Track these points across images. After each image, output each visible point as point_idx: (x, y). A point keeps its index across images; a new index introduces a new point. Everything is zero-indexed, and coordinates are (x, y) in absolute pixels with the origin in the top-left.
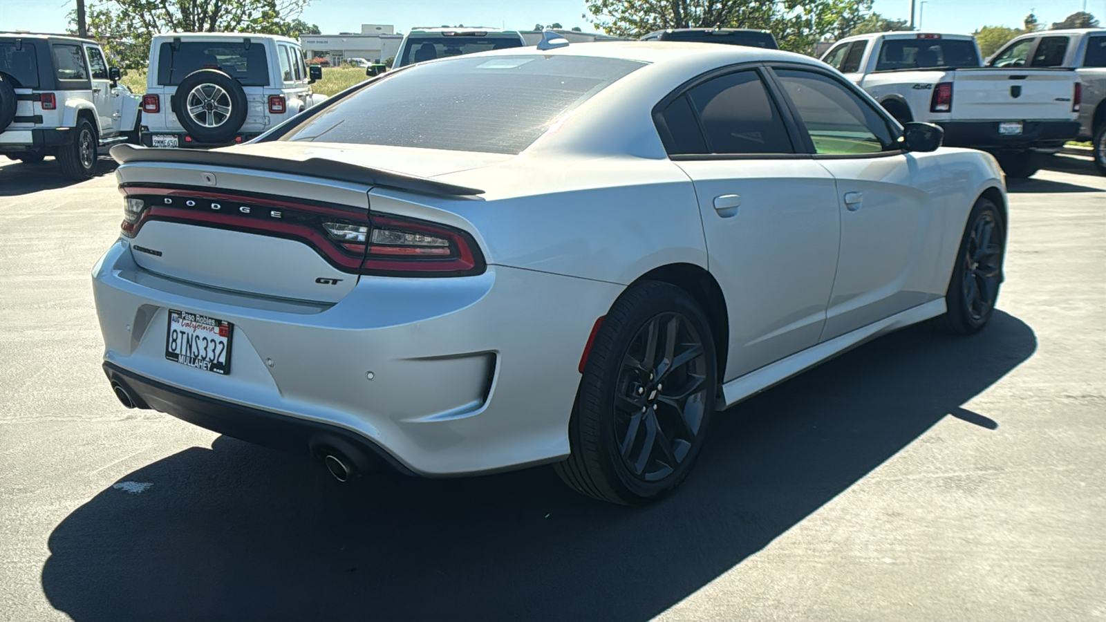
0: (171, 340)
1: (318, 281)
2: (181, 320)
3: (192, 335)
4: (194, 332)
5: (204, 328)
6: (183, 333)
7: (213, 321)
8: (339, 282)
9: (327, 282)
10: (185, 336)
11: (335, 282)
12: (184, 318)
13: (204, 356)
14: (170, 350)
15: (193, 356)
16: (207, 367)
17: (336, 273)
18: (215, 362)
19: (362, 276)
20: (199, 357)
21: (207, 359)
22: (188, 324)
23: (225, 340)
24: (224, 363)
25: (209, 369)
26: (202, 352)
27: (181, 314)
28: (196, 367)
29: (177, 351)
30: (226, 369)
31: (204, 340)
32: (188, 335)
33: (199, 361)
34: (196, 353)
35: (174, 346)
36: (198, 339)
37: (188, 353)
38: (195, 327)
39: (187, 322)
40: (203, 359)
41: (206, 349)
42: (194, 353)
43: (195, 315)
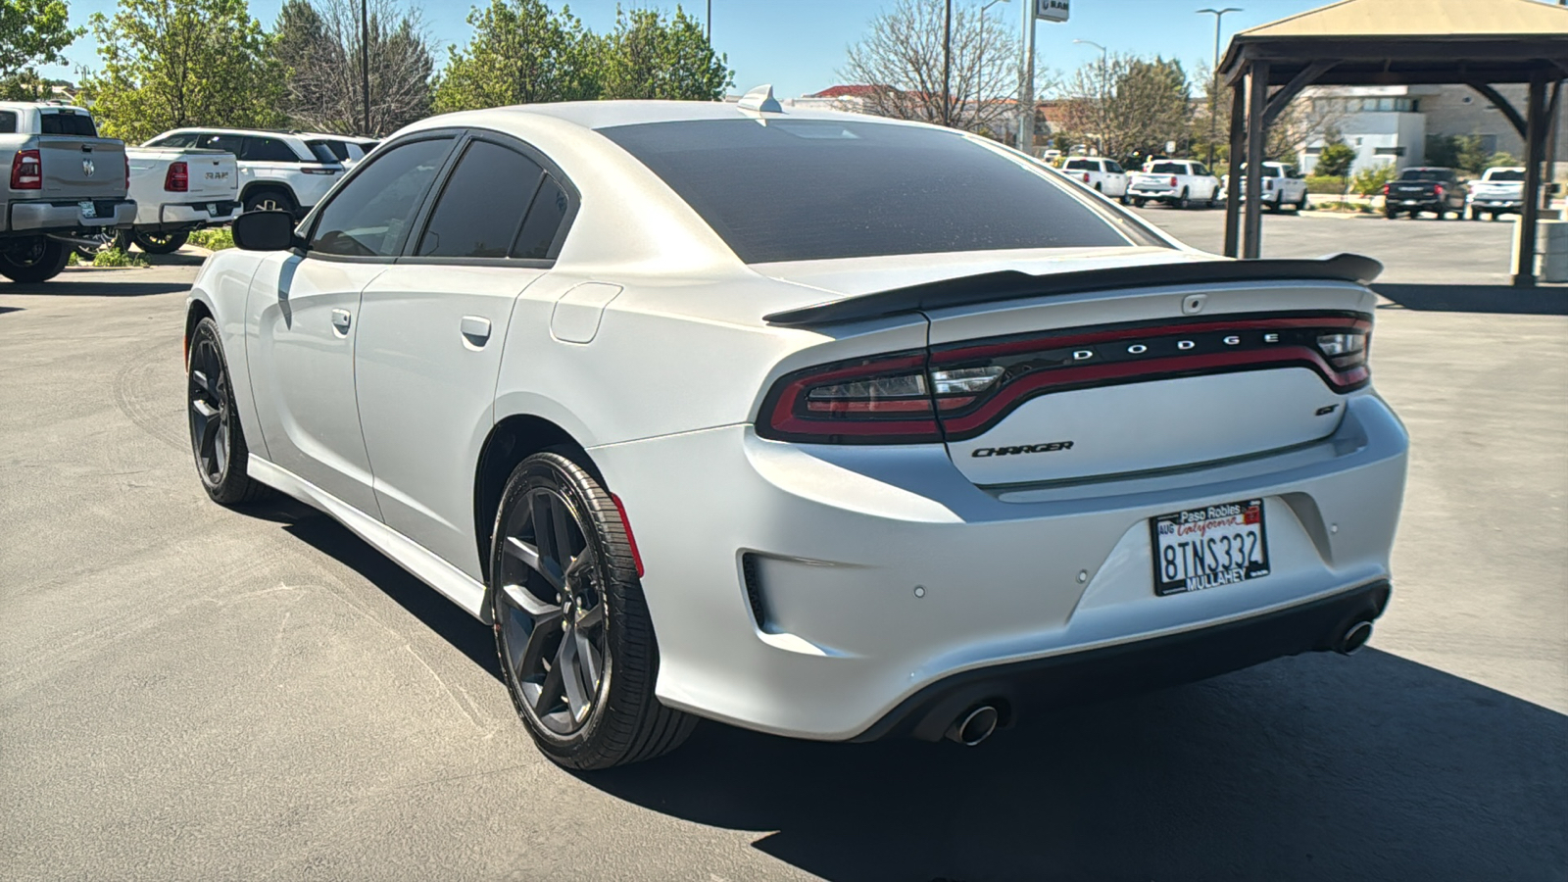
0: (1164, 563)
1: (1317, 413)
2: (1176, 527)
3: (1202, 542)
4: (1203, 536)
5: (1221, 523)
6: (1183, 545)
7: (1237, 508)
8: (1334, 408)
9: (1325, 412)
10: (1189, 550)
11: (1330, 409)
12: (1186, 521)
13: (1228, 563)
14: (1165, 579)
15: (1208, 571)
16: (1239, 577)
17: (1332, 397)
18: (1247, 563)
20: (1220, 569)
21: (1234, 566)
22: (1190, 528)
23: (1255, 528)
24: (1260, 560)
25: (1243, 577)
26: (1224, 560)
27: (1175, 518)
28: (1222, 584)
29: (1180, 576)
30: (1265, 565)
31: (1222, 541)
32: (1194, 544)
33: (1222, 572)
34: (1213, 566)
35: (1171, 571)
36: (1212, 544)
37: (1200, 572)
38: (1204, 528)
39: (1187, 525)
40: (1227, 568)
41: (1228, 553)
42: (1209, 566)
43: (1205, 509)
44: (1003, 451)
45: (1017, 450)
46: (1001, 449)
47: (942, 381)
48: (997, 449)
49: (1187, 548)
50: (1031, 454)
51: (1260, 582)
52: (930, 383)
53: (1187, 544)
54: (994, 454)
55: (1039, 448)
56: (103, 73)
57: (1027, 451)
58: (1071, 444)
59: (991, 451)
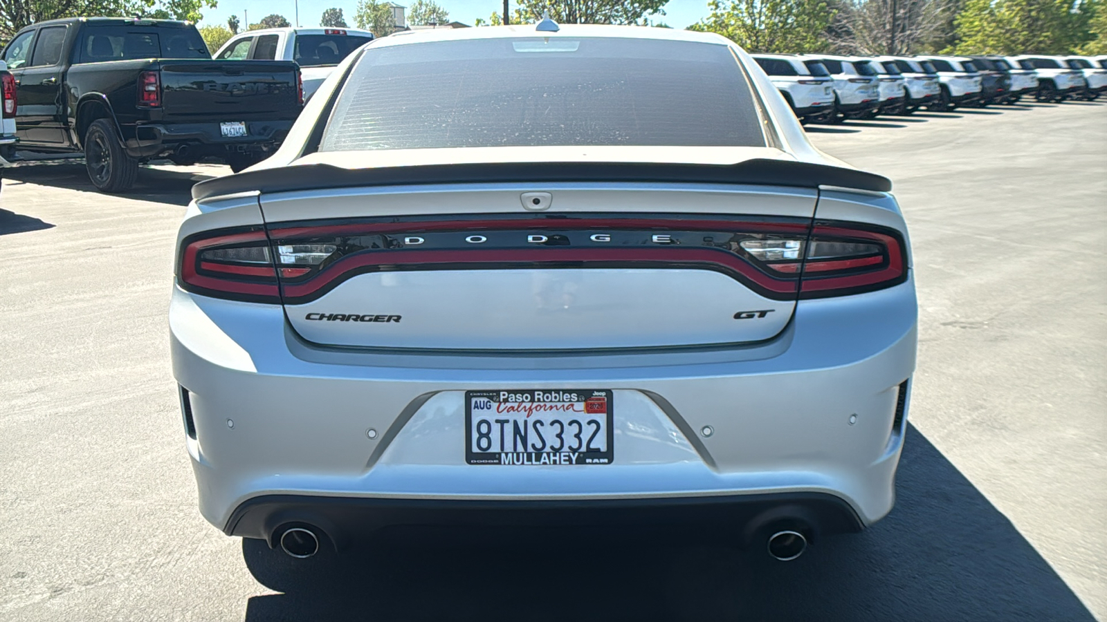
0: (475, 435)
1: (738, 316)
2: (495, 405)
3: (526, 422)
4: (528, 416)
5: (551, 408)
6: (502, 423)
7: (574, 396)
8: (768, 314)
9: (750, 316)
10: (509, 428)
11: (763, 314)
12: (506, 401)
13: (557, 446)
14: (475, 449)
15: (530, 449)
16: (570, 461)
17: (763, 302)
18: (584, 449)
19: (800, 302)
20: (548, 449)
21: (566, 448)
22: (513, 408)
23: (601, 418)
24: (604, 448)
25: (574, 462)
26: (552, 441)
27: (493, 395)
28: (545, 463)
29: (495, 448)
30: (609, 455)
31: (552, 424)
32: (515, 423)
33: (548, 454)
34: (539, 445)
35: (484, 443)
36: (538, 425)
37: (520, 448)
38: (530, 409)
39: (509, 405)
40: (556, 451)
41: (559, 436)
42: (533, 446)
43: (532, 392)
44: (332, 317)
45: (345, 318)
46: (331, 315)
47: (287, 254)
48: (327, 315)
49: (505, 425)
50: (359, 322)
51: (594, 470)
52: (275, 255)
53: (507, 421)
54: (325, 319)
55: (367, 318)
56: (708, 19)
57: (355, 320)
58: (398, 319)
59: (322, 317)
